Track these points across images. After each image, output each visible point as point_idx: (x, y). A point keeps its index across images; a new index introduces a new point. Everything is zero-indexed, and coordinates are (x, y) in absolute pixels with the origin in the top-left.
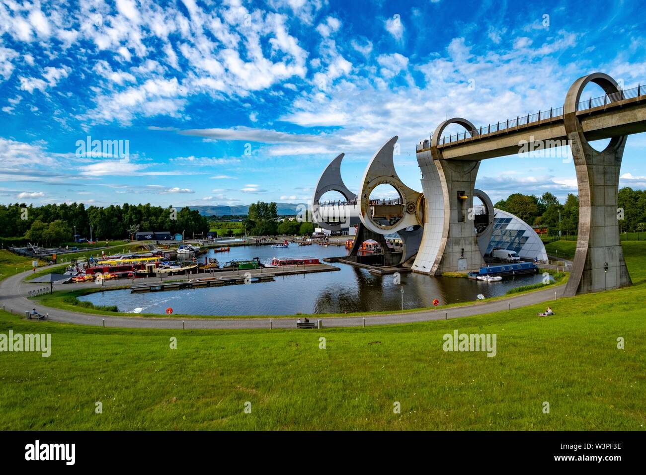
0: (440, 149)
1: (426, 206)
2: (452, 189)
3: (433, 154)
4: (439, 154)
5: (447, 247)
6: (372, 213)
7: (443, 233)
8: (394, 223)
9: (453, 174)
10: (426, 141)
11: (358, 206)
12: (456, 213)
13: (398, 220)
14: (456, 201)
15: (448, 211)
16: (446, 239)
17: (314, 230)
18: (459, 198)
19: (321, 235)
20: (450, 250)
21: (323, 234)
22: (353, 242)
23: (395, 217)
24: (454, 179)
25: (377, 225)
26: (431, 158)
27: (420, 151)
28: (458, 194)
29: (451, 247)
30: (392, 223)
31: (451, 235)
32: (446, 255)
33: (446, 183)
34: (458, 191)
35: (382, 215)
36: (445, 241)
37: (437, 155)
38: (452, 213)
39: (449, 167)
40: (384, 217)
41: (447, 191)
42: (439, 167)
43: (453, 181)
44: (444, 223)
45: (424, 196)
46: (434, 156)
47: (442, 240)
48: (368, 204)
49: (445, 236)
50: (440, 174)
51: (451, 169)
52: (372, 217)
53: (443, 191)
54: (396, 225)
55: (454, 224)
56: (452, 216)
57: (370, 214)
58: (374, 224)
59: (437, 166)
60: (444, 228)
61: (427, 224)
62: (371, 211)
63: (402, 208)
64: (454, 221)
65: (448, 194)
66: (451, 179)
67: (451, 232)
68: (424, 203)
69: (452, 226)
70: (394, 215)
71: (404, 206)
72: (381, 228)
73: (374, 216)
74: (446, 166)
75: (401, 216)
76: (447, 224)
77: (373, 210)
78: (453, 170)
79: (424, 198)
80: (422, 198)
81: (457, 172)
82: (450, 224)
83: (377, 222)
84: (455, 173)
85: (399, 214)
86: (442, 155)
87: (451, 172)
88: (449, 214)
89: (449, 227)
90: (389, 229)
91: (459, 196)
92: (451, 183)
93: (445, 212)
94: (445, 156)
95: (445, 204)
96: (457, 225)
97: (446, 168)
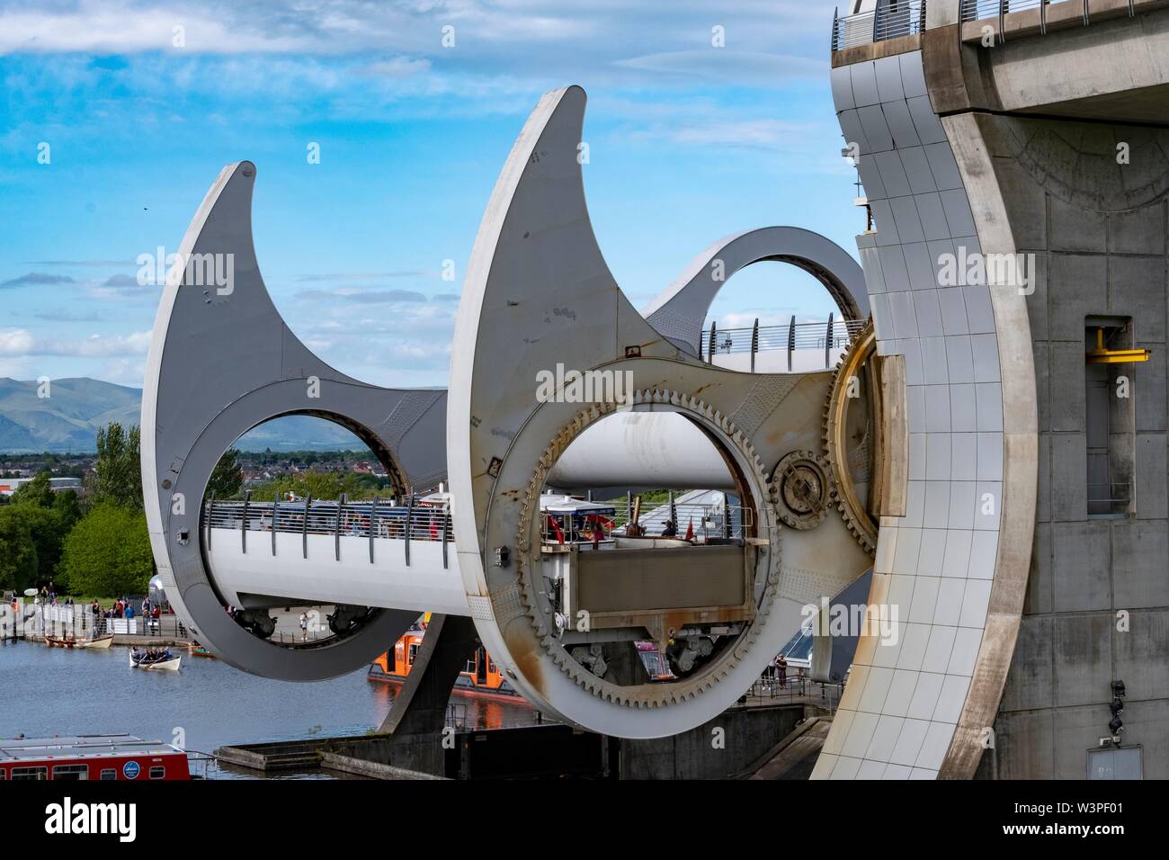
1: (890, 410)
2: (1053, 303)
3: (935, 75)
4: (977, 77)
5: (1021, 674)
6: (557, 605)
7: (997, 580)
8: (702, 663)
9: (1060, 205)
12: (1074, 453)
13: (724, 644)
14: (1076, 378)
15: (1026, 439)
16: (1014, 619)
18: (1091, 358)
20: (1040, 693)
22: (418, 638)
23: (706, 628)
24: (1061, 240)
25: (591, 680)
26: (924, 103)
27: (857, 55)
28: (1090, 332)
29: (1044, 673)
30: (686, 662)
31: (1042, 603)
32: (1013, 724)
34: (1089, 317)
35: (624, 613)
36: (1009, 632)
37: (962, 86)
38: (1051, 454)
39: (1037, 165)
40: (637, 624)
41: (1025, 316)
42: (975, 163)
43: (1062, 252)
44: (1005, 516)
45: (876, 334)
46: (945, 89)
47: (990, 628)
48: (530, 546)
49: (1005, 605)
50: (977, 209)
51: (1048, 178)
52: (555, 627)
53: (999, 316)
54: (710, 679)
55: (1066, 524)
56: (1054, 475)
57: (547, 610)
58: (568, 672)
59: (962, 154)
60: (1001, 550)
61: (893, 521)
62: (549, 587)
63: (754, 565)
64: (1062, 503)
65: (1027, 331)
66: (1043, 237)
67: (1043, 578)
68: (876, 391)
69: (1051, 537)
70: (698, 615)
71: (763, 553)
72: (618, 700)
73: (569, 619)
74: (1017, 158)
75: (746, 618)
76: (1018, 527)
77: (565, 581)
78: (1058, 184)
79: (881, 352)
80: (868, 346)
81: (1083, 193)
82: (1037, 523)
83: (592, 655)
84: (1071, 200)
85: (734, 608)
86: (989, 84)
87: (1047, 194)
88: (1036, 462)
89: (1035, 544)
90: (664, 702)
91: (1096, 347)
92: (1050, 264)
93: (1011, 446)
94: (1010, 90)
95: (1009, 399)
96: (1084, 532)
97: (1017, 166)
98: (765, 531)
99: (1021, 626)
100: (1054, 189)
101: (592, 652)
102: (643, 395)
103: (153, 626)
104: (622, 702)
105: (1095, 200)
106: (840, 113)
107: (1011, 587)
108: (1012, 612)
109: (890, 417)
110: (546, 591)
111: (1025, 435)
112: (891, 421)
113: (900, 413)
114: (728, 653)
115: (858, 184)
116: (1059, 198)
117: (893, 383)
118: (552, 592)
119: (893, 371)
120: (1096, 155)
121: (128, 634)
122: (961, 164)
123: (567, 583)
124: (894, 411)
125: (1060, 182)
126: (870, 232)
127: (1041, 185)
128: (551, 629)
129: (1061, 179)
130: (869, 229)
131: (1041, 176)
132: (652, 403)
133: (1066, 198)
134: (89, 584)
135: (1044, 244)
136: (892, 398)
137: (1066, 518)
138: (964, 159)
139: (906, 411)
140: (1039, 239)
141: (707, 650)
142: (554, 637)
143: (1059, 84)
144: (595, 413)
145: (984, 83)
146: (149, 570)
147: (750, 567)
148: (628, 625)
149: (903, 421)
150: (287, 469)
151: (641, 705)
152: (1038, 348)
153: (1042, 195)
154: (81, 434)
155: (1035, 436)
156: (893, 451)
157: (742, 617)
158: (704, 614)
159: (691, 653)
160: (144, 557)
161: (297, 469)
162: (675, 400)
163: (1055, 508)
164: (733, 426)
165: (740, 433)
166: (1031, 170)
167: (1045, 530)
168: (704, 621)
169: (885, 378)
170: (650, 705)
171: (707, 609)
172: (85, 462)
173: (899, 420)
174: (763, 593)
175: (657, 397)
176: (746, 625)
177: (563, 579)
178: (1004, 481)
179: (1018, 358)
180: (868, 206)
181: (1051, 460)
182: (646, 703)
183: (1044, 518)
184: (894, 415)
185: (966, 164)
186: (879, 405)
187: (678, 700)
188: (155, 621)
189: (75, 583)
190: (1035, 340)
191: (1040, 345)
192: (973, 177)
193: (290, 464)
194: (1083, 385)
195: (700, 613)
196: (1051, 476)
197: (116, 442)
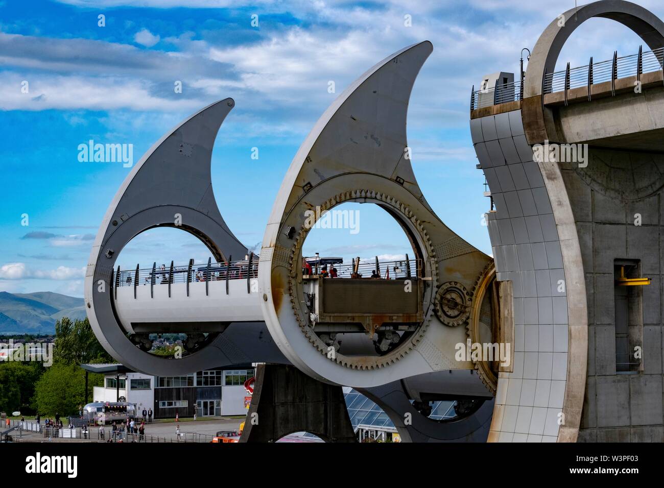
0: (551, 106)
1: (504, 312)
2: (596, 252)
3: (528, 124)
4: (552, 125)
6: (311, 309)
8: (393, 347)
9: (600, 197)
10: (506, 79)
11: (262, 283)
12: (608, 337)
13: (407, 335)
14: (609, 295)
15: (581, 329)
16: (576, 430)
17: (88, 397)
18: (618, 283)
19: (117, 416)
21: (123, 410)
23: (396, 326)
24: (600, 216)
26: (523, 139)
27: (485, 112)
28: (617, 269)
30: (384, 346)
31: (591, 422)
33: (573, 228)
34: (616, 260)
35: (350, 315)
36: (572, 438)
37: (543, 130)
38: (595, 337)
39: (586, 174)
40: (356, 321)
41: (580, 259)
42: (552, 173)
43: (601, 223)
44: (569, 372)
45: (496, 269)
46: (534, 131)
47: (561, 436)
48: (297, 275)
49: (570, 423)
50: (553, 198)
51: (593, 181)
52: (310, 322)
53: (566, 259)
54: (398, 355)
55: (604, 377)
56: (597, 349)
57: (305, 312)
58: (317, 347)
59: (544, 168)
60: (567, 391)
61: (506, 375)
62: (307, 299)
63: (423, 292)
64: (601, 365)
65: (582, 268)
66: (590, 215)
67: (591, 407)
68: (496, 300)
69: (595, 384)
70: (391, 318)
71: (428, 286)
72: (346, 364)
73: (318, 316)
74: (575, 170)
75: (418, 321)
76: (577, 379)
77: (316, 295)
78: (598, 185)
79: (499, 279)
80: (491, 275)
81: (612, 190)
82: (588, 376)
83: (331, 339)
84: (605, 194)
85: (411, 315)
86: (559, 129)
87: (592, 190)
88: (587, 342)
89: (586, 388)
90: (372, 367)
91: (621, 277)
92: (594, 229)
93: (573, 331)
94: (571, 132)
95: (571, 306)
96: (614, 382)
97: (575, 175)
98: (430, 274)
99: (578, 435)
100: (596, 187)
101: (331, 337)
102: (361, 193)
103: (85, 433)
104: (348, 366)
105: (619, 194)
106: (475, 145)
107: (573, 412)
108: (574, 427)
109: (504, 315)
110: (305, 300)
111: (580, 327)
112: (504, 318)
113: (510, 313)
114: (409, 341)
115: (486, 184)
116: (599, 193)
117: (506, 296)
118: (308, 301)
119: (506, 290)
120: (619, 168)
121: (71, 438)
122: (544, 173)
123: (317, 296)
124: (506, 312)
125: (599, 183)
126: (492, 211)
127: (588, 185)
128: (308, 323)
129: (600, 182)
130: (492, 209)
131: (588, 180)
132: (366, 198)
133: (603, 192)
134: (49, 409)
135: (590, 218)
136: (505, 305)
137: (604, 374)
138: (545, 170)
139: (513, 312)
140: (588, 216)
141: (396, 340)
142: (310, 327)
143: (598, 129)
144: (334, 202)
145: (556, 128)
146: (83, 401)
147: (421, 292)
148: (352, 321)
149: (511, 318)
150: (162, 343)
151: (359, 368)
152: (587, 277)
153: (589, 191)
154: (46, 324)
155: (586, 327)
156: (506, 335)
157: (416, 320)
158: (395, 318)
159: (387, 341)
160: (81, 394)
161: (168, 344)
162: (378, 197)
163: (598, 368)
164: (411, 213)
165: (415, 217)
166: (583, 177)
167: (592, 380)
168: (394, 321)
169: (501, 294)
170: (364, 368)
171: (396, 315)
172: (48, 339)
173: (509, 317)
174: (428, 308)
175: (369, 195)
176: (419, 326)
177: (315, 294)
178: (569, 352)
179: (576, 283)
180: (491, 197)
181: (595, 340)
182: (361, 367)
183: (592, 373)
184: (506, 315)
185: (546, 173)
186: (497, 309)
187: (380, 366)
188: (86, 430)
189: (42, 409)
190: (586, 273)
191: (588, 275)
192: (550, 181)
193: (164, 341)
194: (613, 298)
195: (392, 316)
196: (595, 350)
197: (66, 328)
